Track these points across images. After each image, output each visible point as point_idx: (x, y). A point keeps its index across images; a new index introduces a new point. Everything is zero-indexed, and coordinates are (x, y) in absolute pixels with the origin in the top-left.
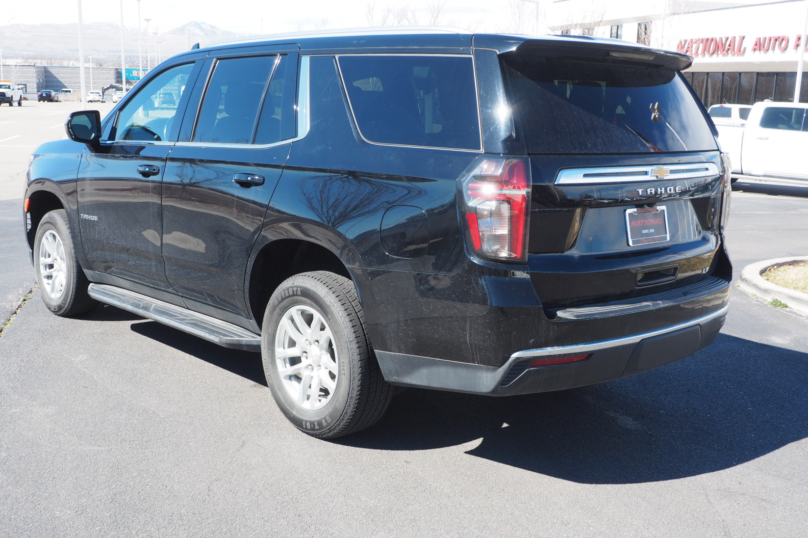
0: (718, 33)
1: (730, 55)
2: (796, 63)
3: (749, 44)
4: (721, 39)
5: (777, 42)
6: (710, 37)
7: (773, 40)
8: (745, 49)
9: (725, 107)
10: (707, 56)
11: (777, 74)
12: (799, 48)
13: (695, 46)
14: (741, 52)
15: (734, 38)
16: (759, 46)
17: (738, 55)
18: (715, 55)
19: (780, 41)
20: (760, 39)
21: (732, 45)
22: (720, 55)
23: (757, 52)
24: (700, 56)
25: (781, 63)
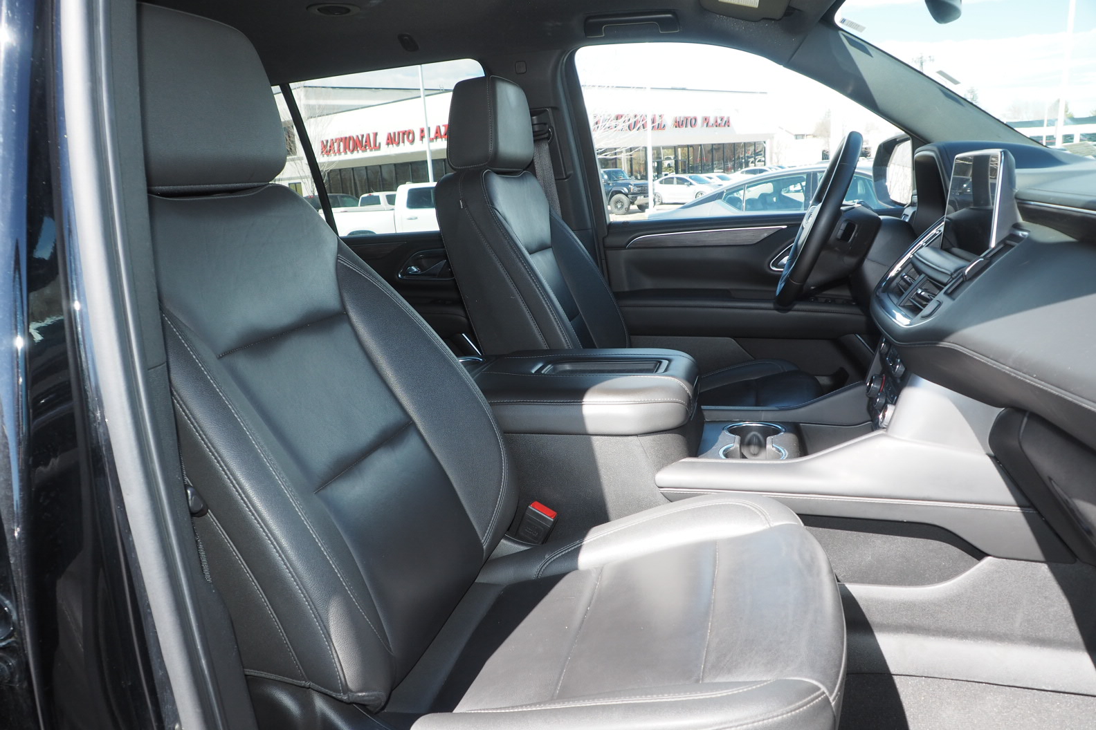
0: (354, 131)
1: (368, 150)
2: (424, 153)
3: (382, 139)
4: (358, 136)
5: (405, 136)
6: (348, 136)
7: (401, 134)
8: (380, 144)
9: (373, 196)
10: (348, 153)
11: (411, 163)
12: (424, 139)
13: (336, 145)
14: (377, 147)
15: (368, 135)
16: (391, 140)
17: (375, 150)
18: (355, 152)
19: (407, 135)
20: (390, 134)
21: (368, 141)
22: (360, 151)
23: (391, 146)
24: (343, 154)
25: (412, 154)
